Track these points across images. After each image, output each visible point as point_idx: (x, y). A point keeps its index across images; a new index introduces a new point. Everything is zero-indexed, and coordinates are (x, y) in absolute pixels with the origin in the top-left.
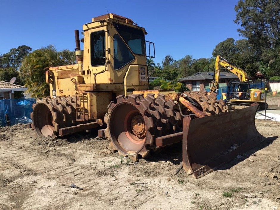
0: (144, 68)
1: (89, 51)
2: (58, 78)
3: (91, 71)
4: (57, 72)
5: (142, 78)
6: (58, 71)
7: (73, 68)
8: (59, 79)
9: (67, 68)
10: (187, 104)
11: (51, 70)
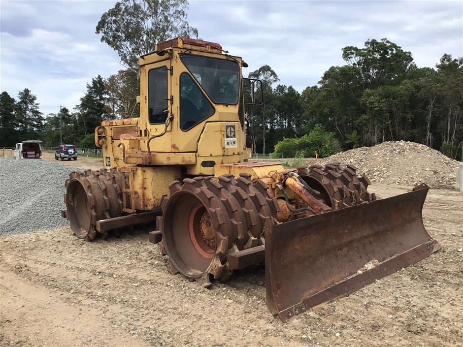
0: (234, 127)
1: (146, 99)
2: (112, 139)
3: (150, 131)
4: (111, 129)
5: (228, 143)
6: (112, 127)
7: (130, 124)
8: (114, 141)
9: (123, 124)
10: (299, 190)
11: (103, 125)
